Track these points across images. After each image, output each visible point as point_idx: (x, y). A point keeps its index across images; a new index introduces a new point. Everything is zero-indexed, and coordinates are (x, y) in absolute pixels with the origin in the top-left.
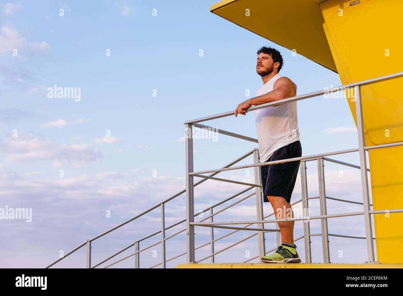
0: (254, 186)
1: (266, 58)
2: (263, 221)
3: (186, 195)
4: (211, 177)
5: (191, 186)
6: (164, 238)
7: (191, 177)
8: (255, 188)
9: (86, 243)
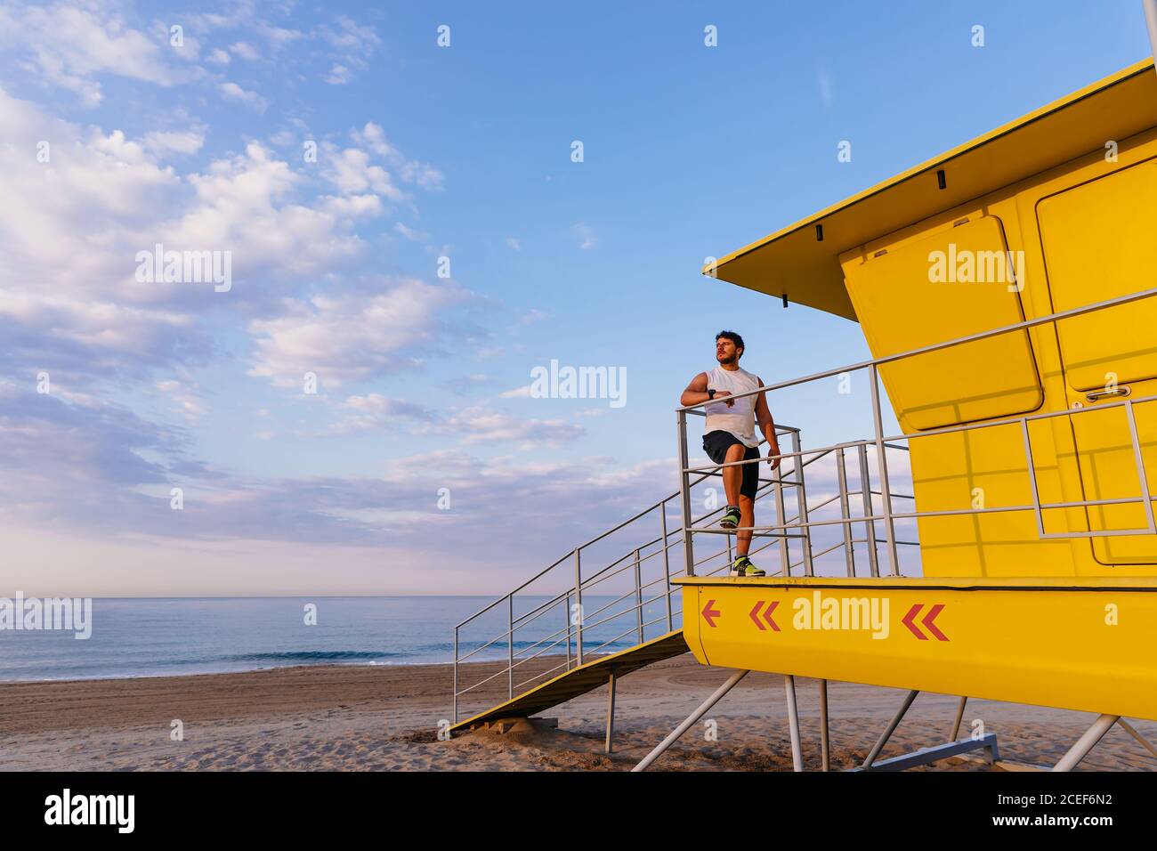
0: (772, 482)
1: (729, 344)
2: (785, 526)
3: (681, 496)
4: (713, 474)
5: (687, 486)
6: (666, 545)
7: (686, 475)
8: (773, 484)
9: (573, 552)
